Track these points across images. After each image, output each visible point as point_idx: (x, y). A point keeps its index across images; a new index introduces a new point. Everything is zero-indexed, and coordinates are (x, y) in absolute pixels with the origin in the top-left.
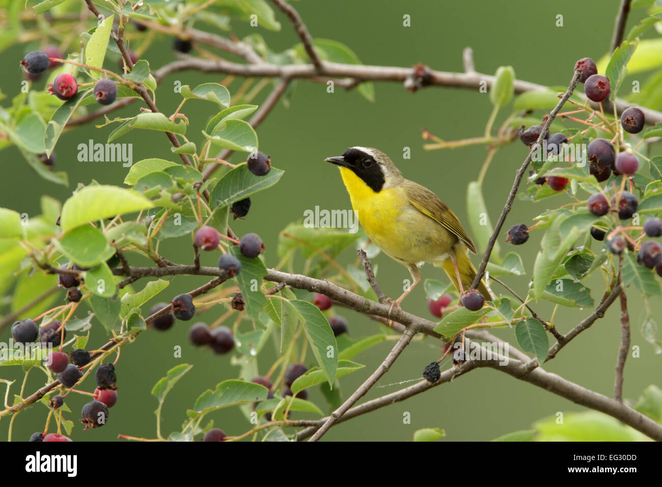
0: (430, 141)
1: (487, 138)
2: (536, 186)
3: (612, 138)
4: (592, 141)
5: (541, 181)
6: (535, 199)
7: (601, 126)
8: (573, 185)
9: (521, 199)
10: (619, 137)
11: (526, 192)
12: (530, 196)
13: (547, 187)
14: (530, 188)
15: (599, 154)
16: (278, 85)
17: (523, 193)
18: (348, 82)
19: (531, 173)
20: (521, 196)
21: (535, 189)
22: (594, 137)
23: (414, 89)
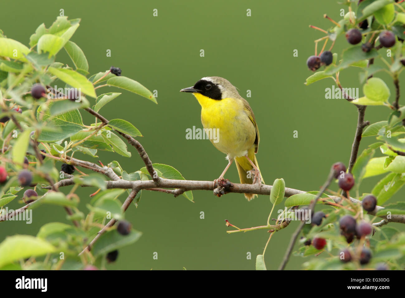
0: (230, 228)
1: (268, 225)
2: (304, 247)
3: (355, 215)
4: (342, 217)
5: (308, 243)
6: (304, 255)
7: (348, 207)
8: (329, 245)
9: (295, 255)
10: (360, 215)
11: (298, 251)
12: (300, 254)
13: (312, 248)
14: (301, 248)
15: (347, 225)
16: (131, 193)
17: (296, 252)
18: (176, 190)
19: (302, 238)
20: (294, 253)
21: (304, 249)
22: (344, 214)
23: (220, 194)
